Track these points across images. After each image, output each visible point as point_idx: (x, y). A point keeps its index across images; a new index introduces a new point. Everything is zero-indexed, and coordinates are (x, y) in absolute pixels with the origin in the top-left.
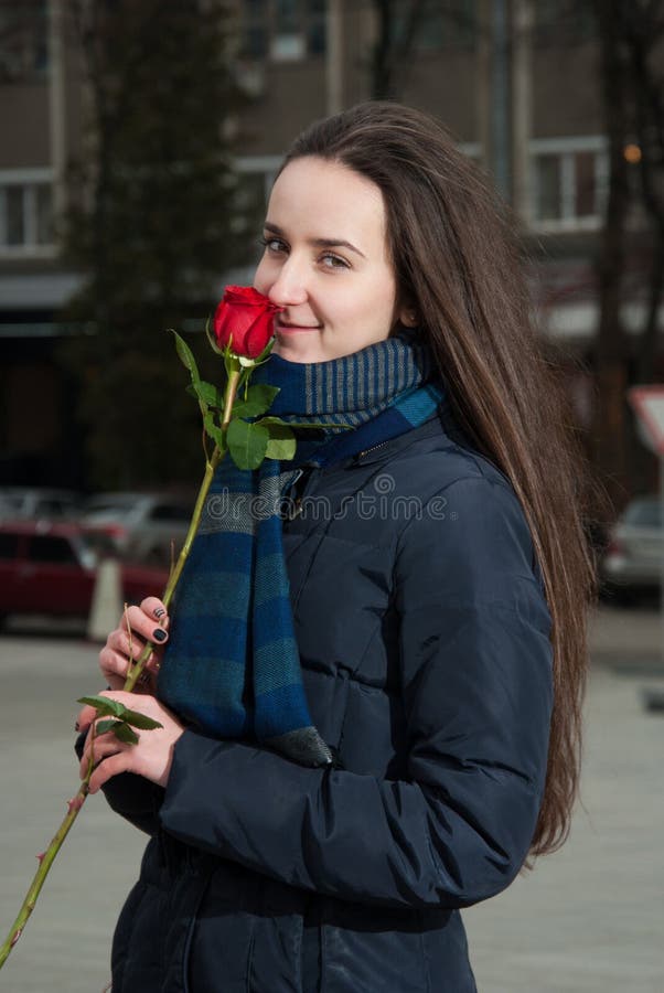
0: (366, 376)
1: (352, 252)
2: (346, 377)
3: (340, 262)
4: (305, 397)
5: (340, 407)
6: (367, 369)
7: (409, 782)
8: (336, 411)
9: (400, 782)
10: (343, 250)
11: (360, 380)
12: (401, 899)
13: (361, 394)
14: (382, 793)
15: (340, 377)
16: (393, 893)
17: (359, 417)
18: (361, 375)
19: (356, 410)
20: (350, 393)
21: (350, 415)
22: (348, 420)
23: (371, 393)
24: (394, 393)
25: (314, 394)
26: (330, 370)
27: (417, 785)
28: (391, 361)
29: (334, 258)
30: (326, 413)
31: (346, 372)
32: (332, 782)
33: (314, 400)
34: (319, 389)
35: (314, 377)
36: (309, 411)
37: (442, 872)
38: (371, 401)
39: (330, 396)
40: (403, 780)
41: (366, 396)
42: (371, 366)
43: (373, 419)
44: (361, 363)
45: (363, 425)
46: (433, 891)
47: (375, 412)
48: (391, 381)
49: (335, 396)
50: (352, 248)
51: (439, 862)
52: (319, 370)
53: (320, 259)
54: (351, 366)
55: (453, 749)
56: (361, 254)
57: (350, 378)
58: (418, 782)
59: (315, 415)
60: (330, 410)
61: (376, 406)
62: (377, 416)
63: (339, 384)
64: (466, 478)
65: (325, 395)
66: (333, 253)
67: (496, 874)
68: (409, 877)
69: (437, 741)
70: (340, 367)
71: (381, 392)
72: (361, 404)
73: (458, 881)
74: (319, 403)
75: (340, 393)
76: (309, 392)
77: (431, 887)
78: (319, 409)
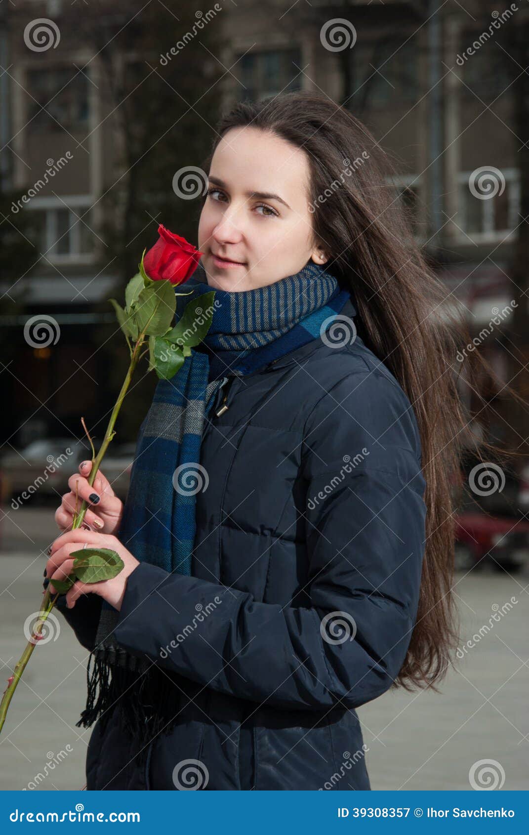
0: (278, 303)
1: (281, 204)
2: (262, 304)
3: (270, 211)
4: (230, 319)
5: (259, 327)
6: (278, 297)
7: (309, 608)
8: (255, 331)
9: (301, 609)
10: (274, 203)
11: (274, 306)
12: (302, 701)
13: (274, 317)
14: (287, 617)
15: (258, 303)
16: (295, 696)
17: (273, 334)
18: (274, 302)
19: (271, 330)
20: (266, 315)
21: (265, 333)
22: (265, 337)
23: (282, 315)
24: (300, 316)
25: (238, 318)
26: (249, 298)
27: (314, 610)
28: (297, 290)
29: (265, 208)
30: (247, 332)
31: (262, 300)
32: (246, 611)
33: (238, 322)
34: (241, 313)
35: (237, 304)
36: (234, 330)
37: (333, 678)
38: (282, 323)
39: (250, 319)
40: (303, 607)
41: (279, 319)
42: (282, 295)
43: (283, 335)
44: (274, 293)
45: (276, 340)
46: (327, 694)
47: (285, 330)
48: (298, 307)
49: (254, 319)
50: (281, 201)
51: (332, 671)
52: (241, 298)
53: (254, 209)
54: (266, 295)
55: (346, 581)
56: (288, 206)
57: (265, 304)
58: (316, 608)
59: (238, 333)
60: (250, 329)
61: (286, 325)
62: (287, 333)
63: (257, 309)
64: (357, 373)
65: (246, 317)
66: (266, 204)
67: (377, 681)
68: (308, 682)
69: (332, 576)
70: (257, 296)
71: (290, 315)
72: (275, 325)
73: (347, 686)
74: (242, 324)
75: (258, 316)
76: (233, 315)
77: (325, 690)
78: (242, 329)
